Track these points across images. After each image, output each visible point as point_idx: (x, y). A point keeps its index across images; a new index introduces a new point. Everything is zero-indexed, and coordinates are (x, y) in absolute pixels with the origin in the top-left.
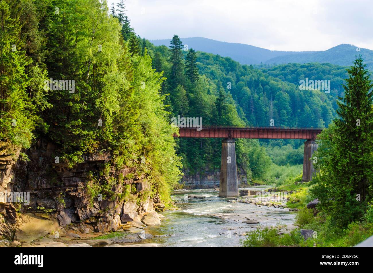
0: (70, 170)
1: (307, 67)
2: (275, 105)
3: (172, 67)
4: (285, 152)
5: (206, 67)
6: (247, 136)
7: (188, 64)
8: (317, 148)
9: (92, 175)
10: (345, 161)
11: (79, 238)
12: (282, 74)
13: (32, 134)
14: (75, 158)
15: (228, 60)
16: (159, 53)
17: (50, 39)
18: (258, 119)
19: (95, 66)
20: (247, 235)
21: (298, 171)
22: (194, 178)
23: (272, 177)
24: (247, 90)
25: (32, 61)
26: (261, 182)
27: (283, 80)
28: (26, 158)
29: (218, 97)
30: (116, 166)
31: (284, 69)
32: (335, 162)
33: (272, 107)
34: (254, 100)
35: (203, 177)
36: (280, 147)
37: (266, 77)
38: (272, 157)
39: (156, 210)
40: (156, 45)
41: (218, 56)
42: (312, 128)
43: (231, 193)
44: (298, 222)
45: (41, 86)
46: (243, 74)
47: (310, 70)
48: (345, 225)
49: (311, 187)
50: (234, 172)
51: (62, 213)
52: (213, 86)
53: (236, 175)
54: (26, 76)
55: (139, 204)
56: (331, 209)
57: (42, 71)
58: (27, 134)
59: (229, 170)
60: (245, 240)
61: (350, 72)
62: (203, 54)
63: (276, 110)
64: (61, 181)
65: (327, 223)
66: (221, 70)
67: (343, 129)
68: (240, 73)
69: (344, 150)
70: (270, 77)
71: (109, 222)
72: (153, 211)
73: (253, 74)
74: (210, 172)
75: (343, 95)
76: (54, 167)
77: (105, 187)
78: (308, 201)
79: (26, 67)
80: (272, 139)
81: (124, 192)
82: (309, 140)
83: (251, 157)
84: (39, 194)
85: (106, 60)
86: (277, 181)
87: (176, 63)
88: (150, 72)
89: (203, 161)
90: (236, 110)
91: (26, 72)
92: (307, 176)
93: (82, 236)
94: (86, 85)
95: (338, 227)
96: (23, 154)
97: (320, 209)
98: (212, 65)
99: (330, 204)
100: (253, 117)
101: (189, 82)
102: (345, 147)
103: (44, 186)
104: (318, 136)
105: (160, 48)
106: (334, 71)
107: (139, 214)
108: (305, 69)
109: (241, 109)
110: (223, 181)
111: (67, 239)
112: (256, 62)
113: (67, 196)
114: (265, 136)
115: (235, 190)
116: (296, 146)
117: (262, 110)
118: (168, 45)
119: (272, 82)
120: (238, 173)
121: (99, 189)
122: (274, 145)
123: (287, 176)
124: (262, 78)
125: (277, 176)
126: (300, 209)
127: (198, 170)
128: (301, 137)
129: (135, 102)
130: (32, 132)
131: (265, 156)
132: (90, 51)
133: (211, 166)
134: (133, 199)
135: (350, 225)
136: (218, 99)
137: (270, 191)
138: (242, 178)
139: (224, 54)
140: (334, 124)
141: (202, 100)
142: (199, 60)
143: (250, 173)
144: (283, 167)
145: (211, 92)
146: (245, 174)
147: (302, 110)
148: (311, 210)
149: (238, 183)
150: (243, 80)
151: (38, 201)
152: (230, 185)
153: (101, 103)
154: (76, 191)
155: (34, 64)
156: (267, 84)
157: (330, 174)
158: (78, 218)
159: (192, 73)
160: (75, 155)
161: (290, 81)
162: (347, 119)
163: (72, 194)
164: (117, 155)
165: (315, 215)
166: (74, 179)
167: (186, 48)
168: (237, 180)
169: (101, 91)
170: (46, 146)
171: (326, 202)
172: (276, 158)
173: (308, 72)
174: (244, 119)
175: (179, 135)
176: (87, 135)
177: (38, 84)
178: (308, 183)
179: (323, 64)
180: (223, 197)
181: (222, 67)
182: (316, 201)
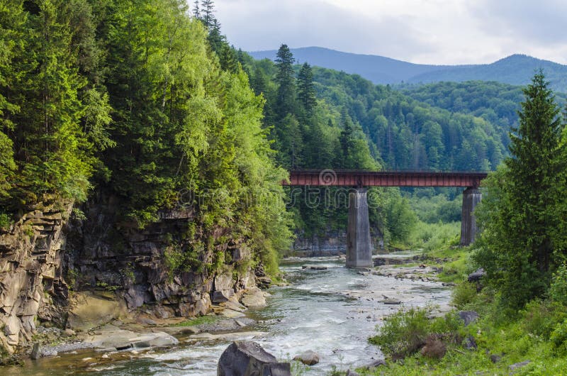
0: (141, 231)
1: (466, 87)
2: (422, 140)
3: (280, 88)
4: (435, 205)
5: (325, 89)
6: (384, 183)
7: (301, 84)
8: (481, 199)
9: (171, 239)
10: (521, 217)
11: (155, 325)
12: (432, 97)
13: (88, 183)
14: (148, 216)
15: (356, 78)
16: (261, 69)
17: (110, 51)
18: (399, 159)
19: (174, 88)
20: (385, 319)
21: (454, 230)
22: (311, 241)
23: (418, 239)
24: (383, 119)
25: (87, 82)
26: (403, 246)
27: (432, 106)
28: (80, 215)
29: (343, 130)
30: (204, 225)
31: (433, 90)
32: (507, 218)
33: (418, 143)
34: (392, 134)
35: (323, 240)
36: (430, 198)
37: (410, 102)
38: (418, 211)
39: (259, 286)
40: (256, 59)
41: (342, 74)
42: (473, 171)
43: (362, 261)
44: (455, 301)
45: (100, 116)
46: (377, 98)
47: (470, 91)
48: (521, 305)
49: (473, 253)
50: (366, 233)
51: (132, 291)
52: (335, 114)
53: (369, 237)
54: (80, 103)
55: (235, 277)
56: (502, 283)
57: (102, 96)
58: (82, 183)
59: (359, 230)
60: (383, 326)
61: (526, 92)
62: (322, 70)
63: (424, 147)
64: (129, 247)
65: (496, 301)
66: (347, 92)
67: (518, 171)
68: (372, 96)
69: (519, 201)
70: (415, 101)
71: (195, 303)
72: (255, 287)
73: (391, 97)
74: (333, 234)
75: (517, 124)
76: (119, 228)
77: (189, 256)
78: (468, 272)
79: (78, 90)
80: (418, 187)
81: (215, 261)
82: (469, 188)
83: (389, 212)
84: (100, 265)
85: (189, 79)
86: (426, 245)
87: (285, 84)
88: (249, 95)
89: (322, 218)
90: (367, 147)
91: (79, 97)
92: (466, 239)
93: (158, 322)
94: (161, 115)
95: (511, 306)
96: (77, 211)
97: (486, 283)
98: (334, 85)
99: (499, 276)
100: (391, 157)
101: (302, 109)
102: (520, 198)
103: (106, 254)
104: (484, 181)
105: (262, 62)
106: (503, 92)
107: (235, 292)
108: (463, 90)
109: (375, 146)
110: (351, 246)
111: (139, 326)
112: (395, 80)
113: (138, 268)
114: (409, 183)
115: (367, 258)
116: (452, 197)
117: (403, 148)
118: (274, 59)
119: (417, 108)
120: (372, 235)
121: (181, 257)
122: (420, 196)
123: (440, 238)
124: (404, 103)
125: (426, 238)
126: (457, 282)
127: (317, 231)
128: (458, 184)
129: (229, 137)
130: (88, 180)
131: (409, 212)
132: (166, 67)
133: (334, 225)
134: (227, 271)
135: (527, 304)
136: (342, 133)
137: (415, 258)
138: (377, 241)
139: (350, 70)
140: (505, 166)
141: (321, 135)
142: (316, 78)
143: (387, 234)
144: (433, 226)
145: (333, 122)
146: (382, 235)
147: (459, 146)
148: (473, 285)
149: (371, 248)
150: (377, 106)
151: (98, 275)
152: (361, 250)
153: (183, 138)
154: (150, 260)
155: (90, 87)
156: (411, 111)
157: (500, 233)
158: (153, 299)
159: (307, 97)
160: (147, 211)
161: (442, 107)
162: (523, 158)
163: (144, 264)
164: (204, 211)
165: (479, 291)
166: (147, 244)
167: (298, 61)
168: (370, 244)
169: (182, 123)
170: (107, 199)
171: (494, 273)
172: (424, 213)
173: (467, 94)
174: (378, 160)
175: (289, 182)
176: (164, 184)
177: (96, 114)
178: (468, 247)
179: (488, 83)
180: (351, 267)
181: (348, 89)
182: (480, 272)
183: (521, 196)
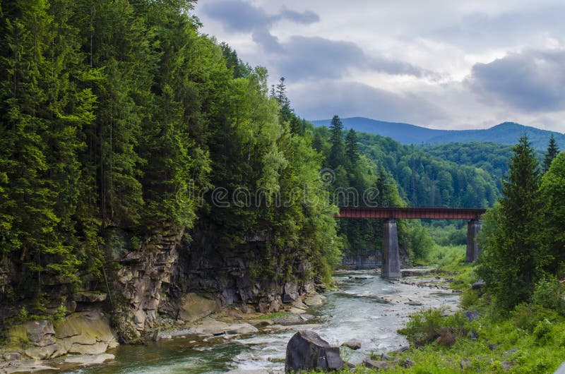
0: (231, 250)
1: (469, 146)
2: (437, 184)
3: (333, 147)
4: (448, 233)
5: (365, 148)
6: (409, 216)
7: (348, 144)
8: (481, 228)
9: (253, 256)
10: (511, 241)
11: (241, 318)
12: (444, 153)
13: (195, 215)
14: (237, 238)
15: (388, 139)
16: (319, 133)
17: (212, 121)
18: (420, 199)
19: (256, 147)
20: (410, 316)
21: (461, 251)
22: (355, 258)
23: (434, 257)
24: (409, 169)
25: (195, 143)
26: (423, 263)
27: (445, 160)
28: (189, 238)
29: (379, 177)
30: (277, 246)
31: (445, 148)
32: (501, 242)
33: (434, 187)
34: (415, 180)
35: (365, 257)
36: (443, 228)
37: (428, 157)
38: (434, 237)
39: (317, 291)
40: (316, 126)
41: (378, 137)
42: (475, 207)
43: (393, 273)
44: (462, 304)
45: (203, 167)
46: (404, 154)
47: (472, 149)
48: (512, 307)
49: (475, 268)
50: (396, 253)
51: (225, 293)
52: (372, 165)
53: (398, 256)
54: (189, 157)
55: (299, 284)
56: (497, 290)
57: (204, 153)
58: (190, 215)
59: (390, 251)
60: (408, 321)
61: (514, 150)
62: (364, 134)
63: (438, 189)
64: (223, 261)
65: (493, 304)
66: (382, 150)
67: (508, 208)
68: (401, 153)
69: (510, 230)
70: (432, 156)
71: (270, 303)
72: (314, 292)
73: (414, 153)
74: (371, 253)
75: (508, 173)
76: (216, 248)
77: (267, 268)
78: (472, 282)
79: (189, 149)
80: (434, 219)
81: (285, 271)
82: (472, 220)
83: (413, 237)
84: (202, 273)
85: (267, 141)
86: (440, 262)
87: (336, 144)
88: (311, 152)
89: (364, 242)
90: (397, 190)
91: (189, 154)
92: (469, 258)
93: (244, 316)
94: (248, 166)
95: (504, 308)
96: (187, 235)
97: (486, 291)
98: (372, 145)
99: (496, 285)
100: (414, 197)
101: (349, 162)
102: (511, 227)
103: (207, 266)
104: (483, 215)
105: (320, 129)
106: (497, 150)
107: (300, 294)
108: (467, 148)
109: (402, 189)
110: (385, 262)
111: (229, 319)
112: (418, 142)
113: (230, 276)
114: (427, 216)
115: (397, 271)
116: (459, 227)
117: (423, 190)
118: (328, 126)
119: (434, 161)
120: (400, 254)
121: (260, 269)
122: (436, 226)
123: (450, 257)
124: (424, 158)
125: (440, 257)
126: (464, 290)
127: (359, 250)
128: (464, 217)
129: (295, 183)
130: (195, 212)
131: (428, 237)
132: (251, 131)
133: (372, 247)
134: (293, 279)
135: (516, 307)
136: (379, 179)
137: (432, 271)
138: (404, 259)
139: (384, 134)
140: (499, 204)
141: (363, 181)
142: (359, 140)
143: (412, 253)
144: (445, 247)
145: (372, 171)
146: (407, 254)
147: (465, 190)
148: (476, 291)
149: (400, 263)
150: (404, 160)
151: (201, 282)
152: (392, 265)
153: (262, 183)
154: (238, 271)
155: (196, 146)
156: (429, 163)
157: (495, 254)
158: (240, 299)
159: (353, 153)
160: (236, 235)
161: (452, 160)
162: (512, 197)
163: (234, 274)
164: (278, 236)
165: (480, 296)
166: (236, 259)
167: (346, 128)
168: (399, 261)
169: (262, 173)
170: (208, 227)
171: (491, 283)
172: (438, 238)
173: (471, 151)
174: (405, 199)
175: (339, 215)
176: (249, 216)
177: (201, 166)
178: (472, 264)
179: (485, 143)
180: (385, 277)
181: (383, 147)
182: (481, 282)
183: (512, 226)
